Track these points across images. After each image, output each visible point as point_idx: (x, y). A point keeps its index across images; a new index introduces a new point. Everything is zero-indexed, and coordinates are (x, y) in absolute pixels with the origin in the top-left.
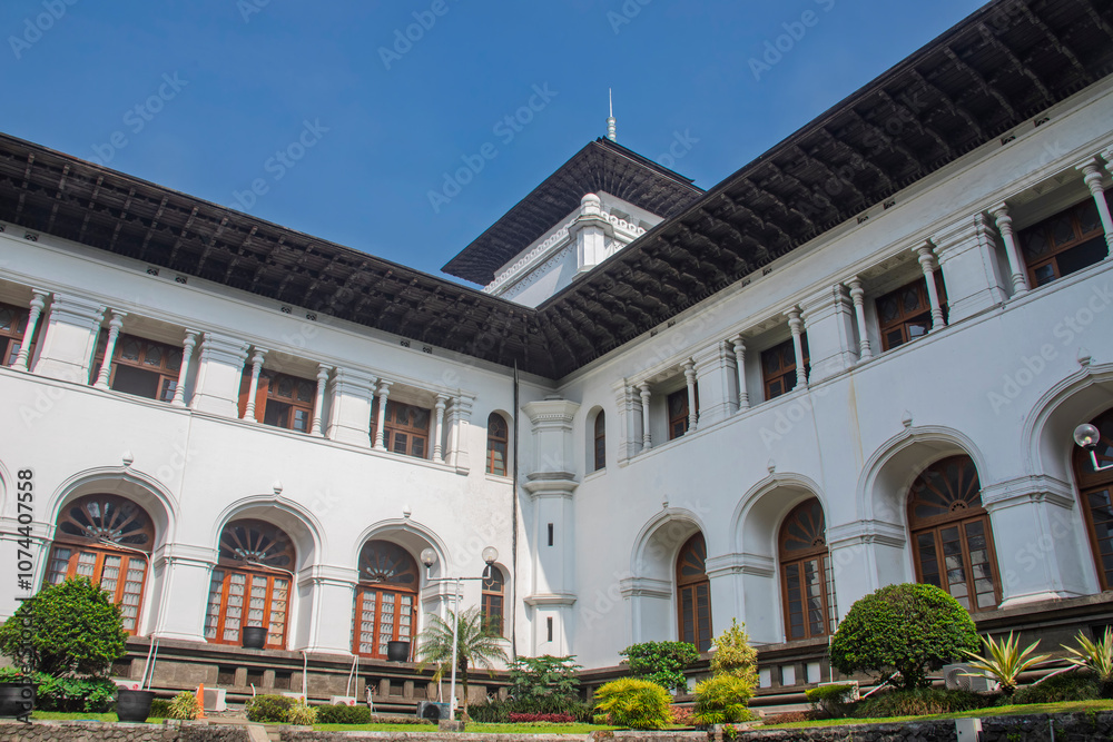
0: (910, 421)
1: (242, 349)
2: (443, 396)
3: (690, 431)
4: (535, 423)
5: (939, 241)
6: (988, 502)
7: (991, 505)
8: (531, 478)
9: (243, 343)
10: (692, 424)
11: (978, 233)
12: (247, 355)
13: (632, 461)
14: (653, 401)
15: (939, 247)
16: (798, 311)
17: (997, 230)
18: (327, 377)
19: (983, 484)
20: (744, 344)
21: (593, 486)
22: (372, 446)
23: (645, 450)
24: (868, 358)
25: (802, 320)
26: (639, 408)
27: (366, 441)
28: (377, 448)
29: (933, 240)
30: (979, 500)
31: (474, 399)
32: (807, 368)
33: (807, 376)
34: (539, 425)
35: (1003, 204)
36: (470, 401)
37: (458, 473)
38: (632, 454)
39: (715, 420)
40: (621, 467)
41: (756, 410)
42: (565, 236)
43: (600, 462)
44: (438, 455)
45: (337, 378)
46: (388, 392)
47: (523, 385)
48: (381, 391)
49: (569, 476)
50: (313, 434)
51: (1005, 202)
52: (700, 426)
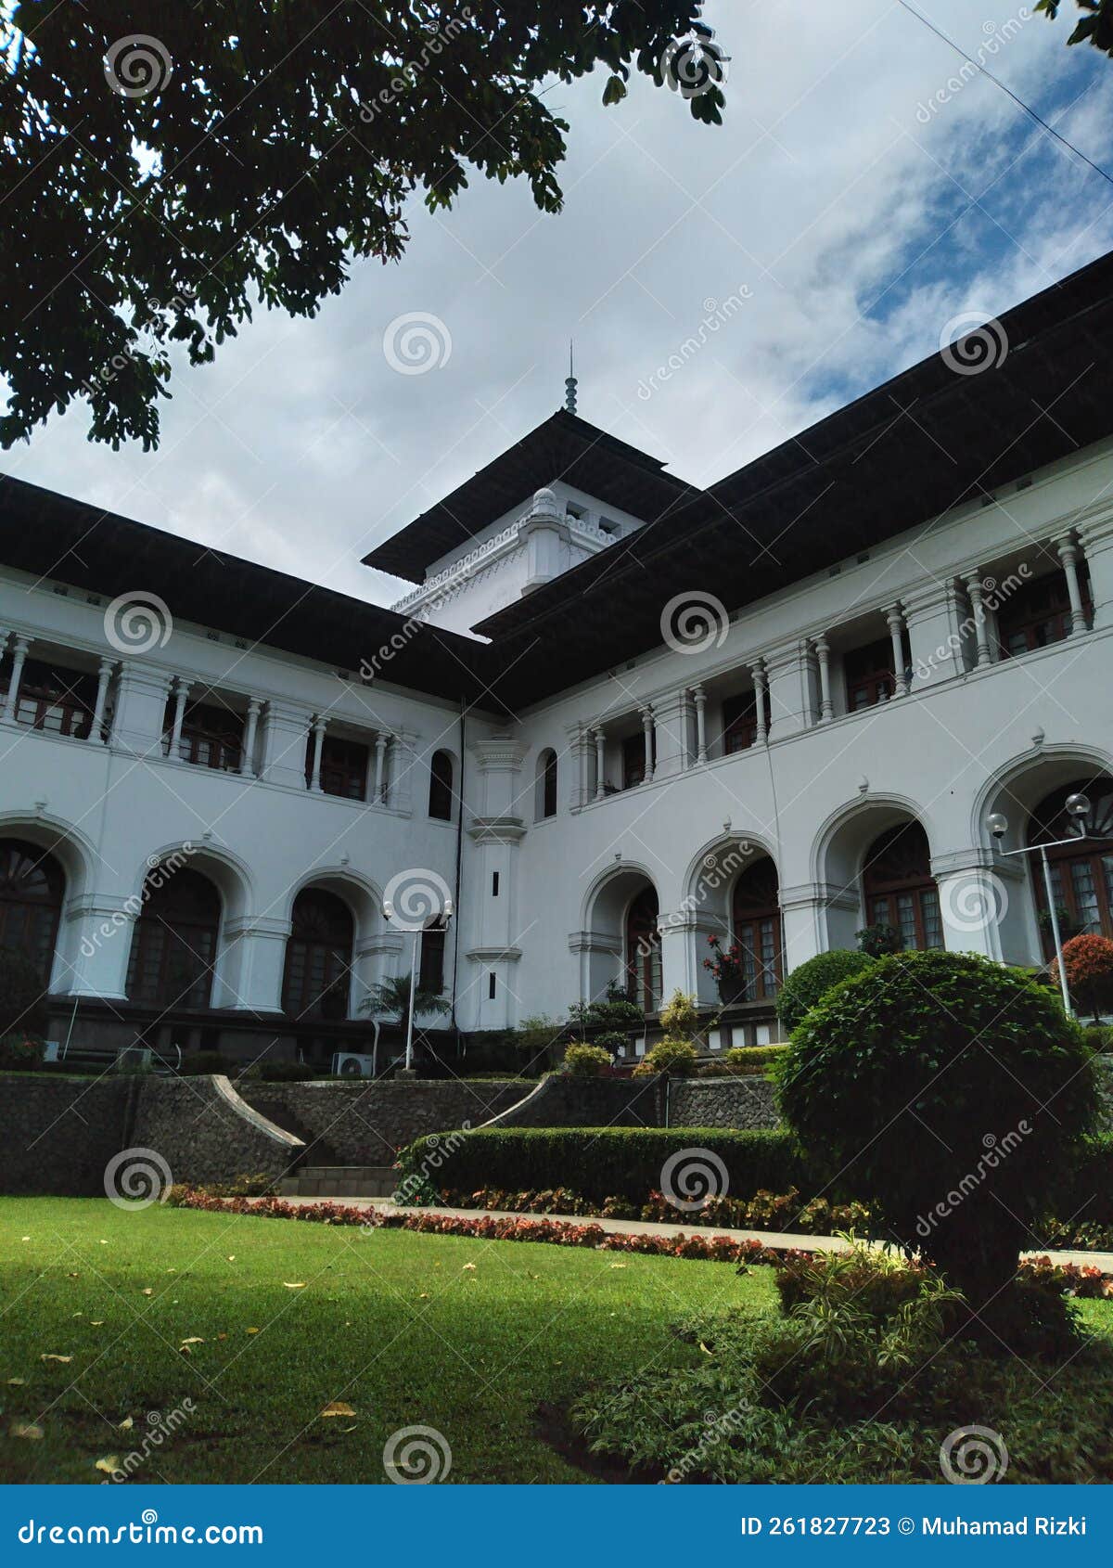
0: (866, 786)
1: (166, 680)
2: (384, 734)
3: (646, 781)
4: (484, 762)
5: (909, 603)
6: (937, 872)
7: (939, 875)
8: (477, 822)
9: (166, 674)
10: (648, 775)
11: (948, 599)
12: (171, 687)
13: (583, 809)
14: (608, 747)
15: (908, 610)
16: (763, 664)
17: (968, 596)
18: (259, 711)
19: (934, 853)
20: (704, 694)
21: (543, 833)
22: (308, 788)
23: (598, 798)
24: (829, 719)
25: (766, 673)
26: (593, 753)
27: (300, 781)
28: (313, 789)
29: (903, 602)
30: (929, 872)
31: (417, 737)
32: (768, 725)
33: (767, 732)
34: (486, 766)
35: (976, 571)
36: (412, 738)
37: (400, 816)
38: (585, 802)
39: (672, 771)
40: (573, 814)
41: (714, 763)
42: (513, 538)
43: (550, 808)
44: (378, 798)
45: (270, 713)
46: (324, 728)
47: (470, 722)
48: (317, 727)
49: (517, 822)
50: (244, 774)
51: (978, 568)
52: (655, 777)
